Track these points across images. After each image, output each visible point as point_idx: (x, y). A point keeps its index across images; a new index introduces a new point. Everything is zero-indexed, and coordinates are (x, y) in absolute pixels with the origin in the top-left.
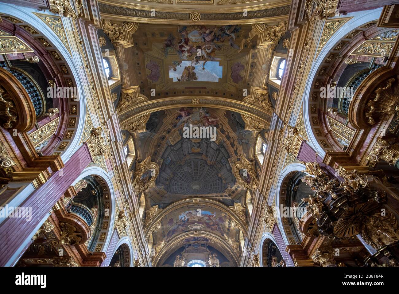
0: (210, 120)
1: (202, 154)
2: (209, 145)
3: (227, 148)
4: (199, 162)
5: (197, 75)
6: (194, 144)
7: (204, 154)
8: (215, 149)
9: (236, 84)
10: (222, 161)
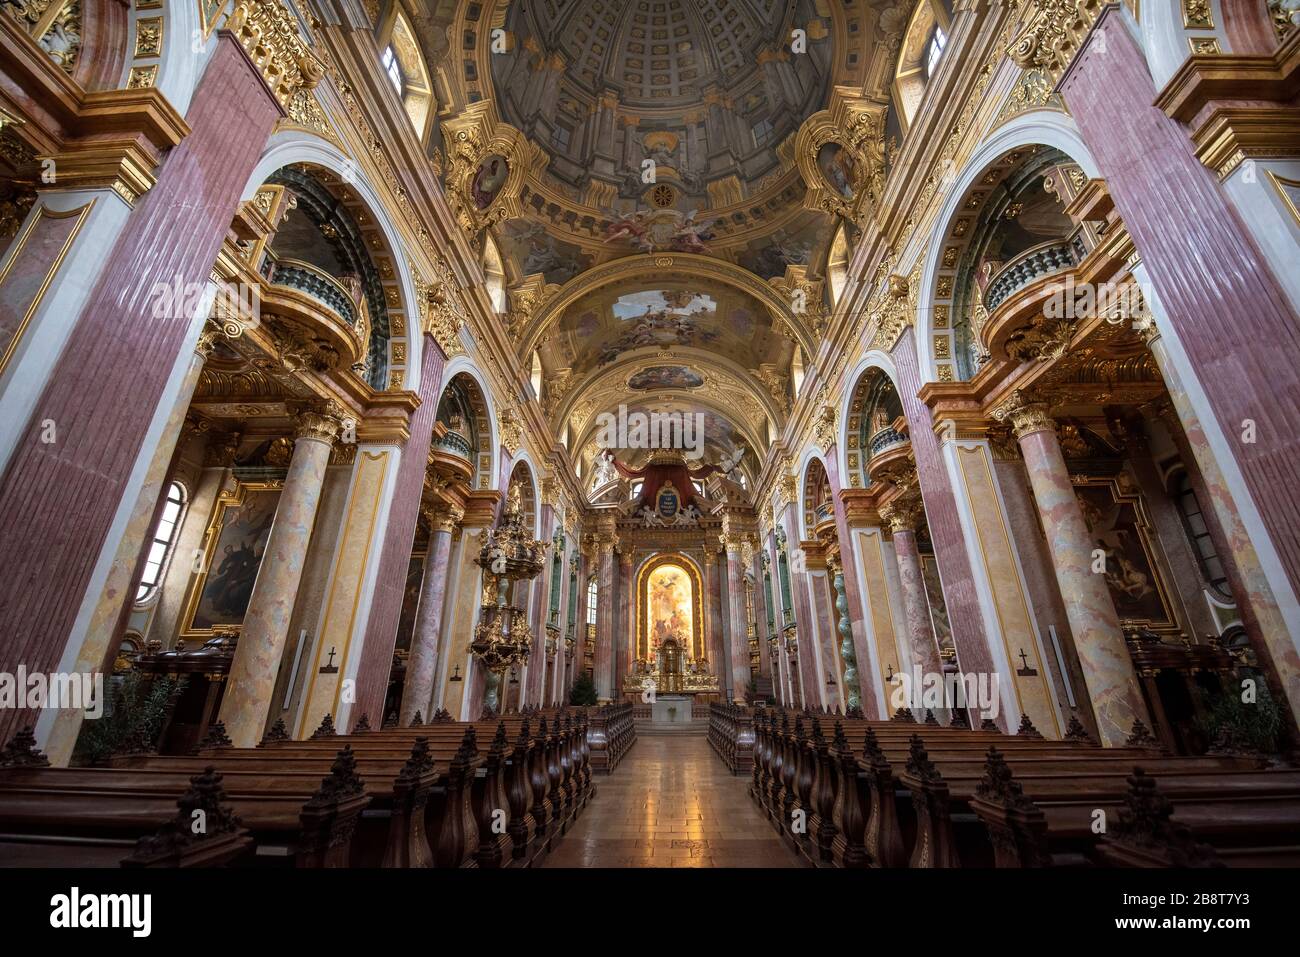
0: (626, 231)
1: (640, 129)
2: (619, 165)
3: (566, 187)
4: (647, 93)
5: (662, 298)
6: (669, 161)
7: (632, 133)
8: (598, 162)
9: (584, 313)
10: (565, 135)
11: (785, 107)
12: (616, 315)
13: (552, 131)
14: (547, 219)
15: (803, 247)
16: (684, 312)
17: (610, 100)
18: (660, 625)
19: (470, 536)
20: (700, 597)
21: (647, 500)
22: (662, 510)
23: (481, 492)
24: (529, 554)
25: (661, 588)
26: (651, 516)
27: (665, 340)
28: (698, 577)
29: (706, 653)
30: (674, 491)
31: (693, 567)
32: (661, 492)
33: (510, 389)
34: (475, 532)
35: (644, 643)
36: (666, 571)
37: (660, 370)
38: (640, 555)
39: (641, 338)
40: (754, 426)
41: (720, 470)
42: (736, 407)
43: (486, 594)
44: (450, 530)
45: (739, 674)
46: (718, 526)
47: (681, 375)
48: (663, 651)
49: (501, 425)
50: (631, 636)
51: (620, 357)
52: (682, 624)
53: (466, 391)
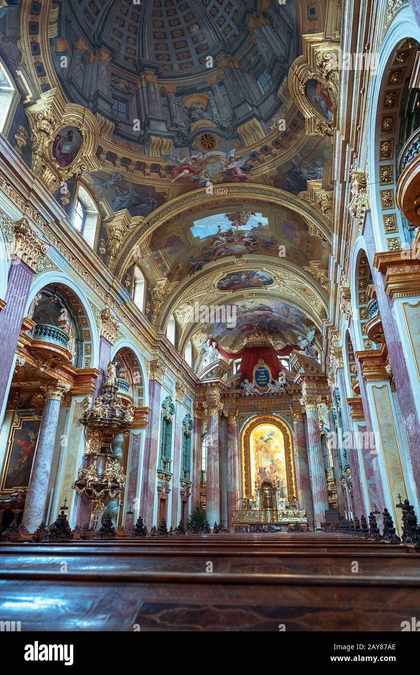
0: (187, 171)
1: (178, 94)
2: (169, 123)
3: (132, 144)
4: (176, 67)
5: (227, 219)
6: (205, 115)
7: (173, 97)
8: (152, 123)
9: (169, 236)
10: (122, 107)
11: (276, 60)
12: (195, 236)
13: (112, 105)
14: (122, 169)
15: (316, 166)
16: (246, 228)
17: (151, 76)
18: (261, 471)
19: (77, 404)
20: (291, 448)
21: (245, 374)
22: (258, 382)
23: (84, 370)
24: (118, 414)
25: (262, 442)
26: (250, 387)
27: (237, 251)
28: (288, 432)
29: (297, 492)
30: (267, 368)
31: (284, 425)
32: (256, 369)
33: (107, 294)
34: (80, 399)
35: (248, 485)
36: (265, 429)
37: (239, 274)
38: (242, 417)
39: (219, 251)
40: (316, 312)
41: (299, 348)
42: (301, 298)
43: (88, 445)
44: (59, 398)
45: (320, 508)
46: (299, 392)
47: (255, 277)
48: (261, 491)
49: (100, 321)
50: (237, 480)
51: (206, 267)
52: (279, 470)
53: (67, 298)
